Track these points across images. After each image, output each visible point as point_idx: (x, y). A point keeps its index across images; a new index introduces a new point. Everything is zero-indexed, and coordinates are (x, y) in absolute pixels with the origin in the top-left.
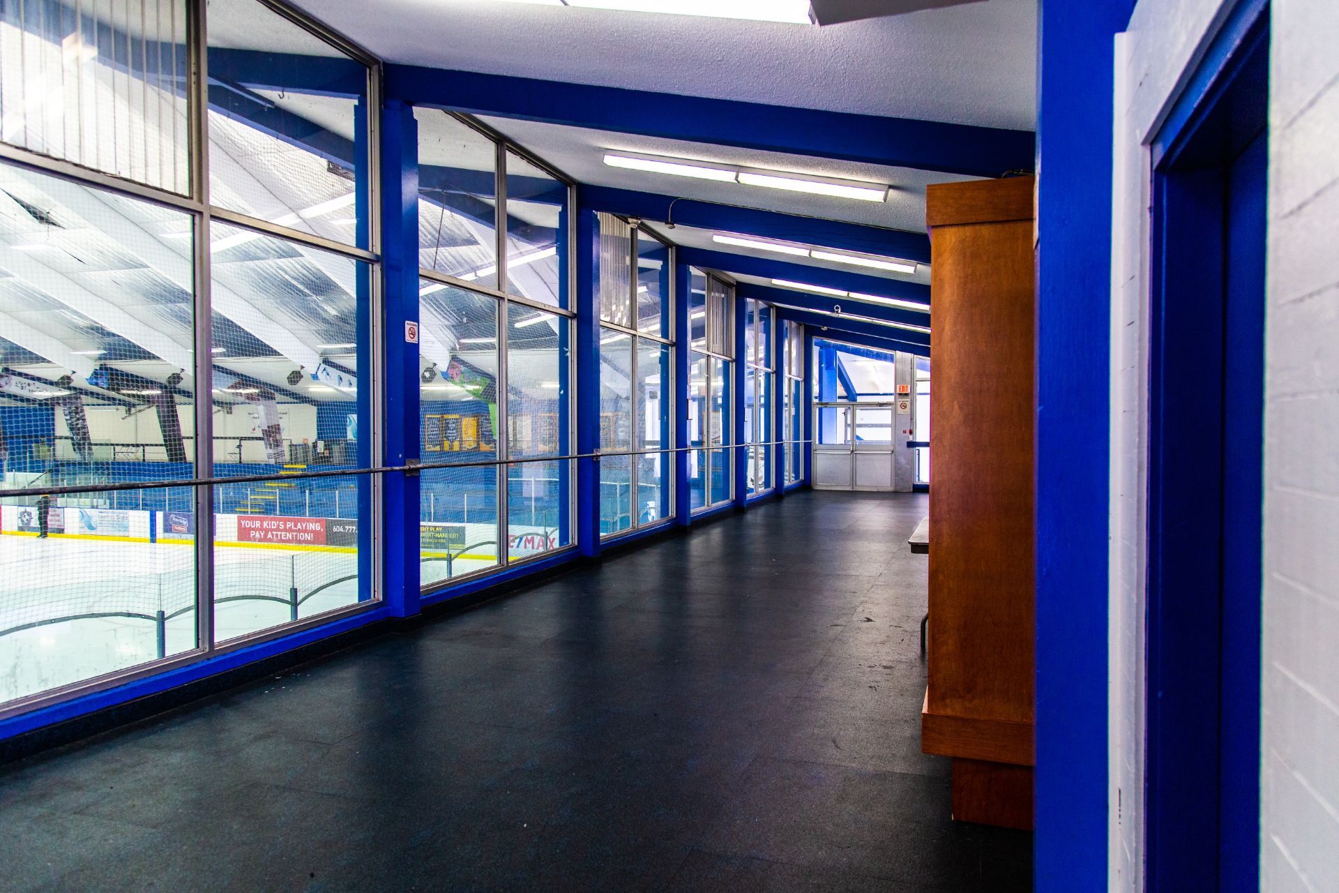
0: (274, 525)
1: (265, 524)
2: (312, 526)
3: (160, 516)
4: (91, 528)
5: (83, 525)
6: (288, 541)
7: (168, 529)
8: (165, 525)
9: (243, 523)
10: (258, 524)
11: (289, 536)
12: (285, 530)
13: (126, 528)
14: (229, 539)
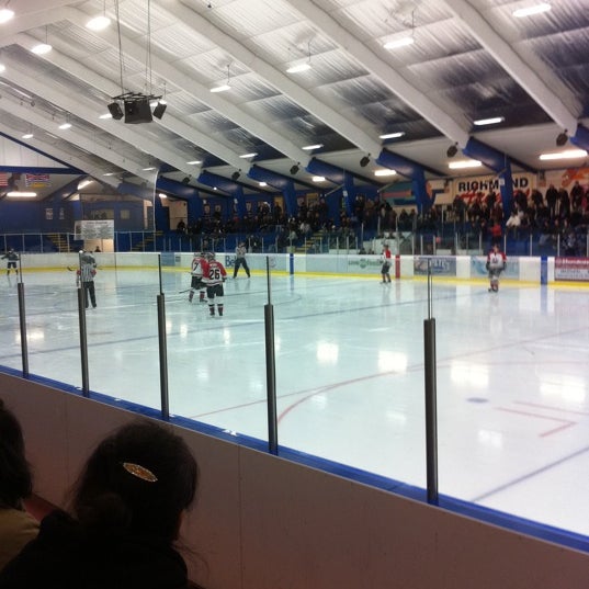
5: (475, 270)
13: (520, 272)
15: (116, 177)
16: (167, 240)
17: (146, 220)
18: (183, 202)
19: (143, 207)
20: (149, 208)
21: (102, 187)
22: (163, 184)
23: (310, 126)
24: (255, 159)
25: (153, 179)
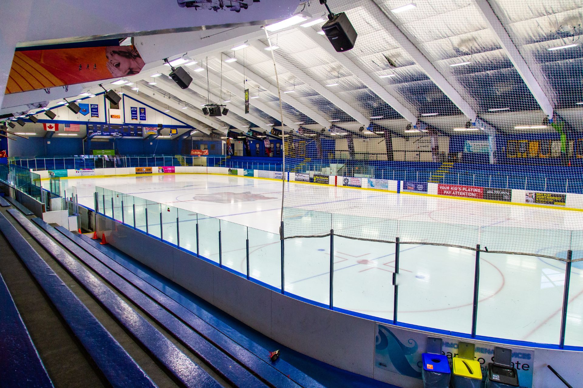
0: (456, 189)
1: (452, 188)
2: (475, 190)
3: (402, 182)
4: (372, 186)
5: (369, 185)
6: (463, 196)
7: (405, 188)
8: (404, 186)
9: (441, 187)
10: (448, 188)
11: (464, 194)
12: (462, 191)
13: (387, 187)
14: (433, 193)
15: (209, 130)
16: (231, 163)
17: (223, 151)
18: (241, 142)
19: (221, 144)
20: (224, 144)
21: (202, 134)
22: (230, 134)
23: (298, 114)
24: (273, 126)
25: (226, 132)
